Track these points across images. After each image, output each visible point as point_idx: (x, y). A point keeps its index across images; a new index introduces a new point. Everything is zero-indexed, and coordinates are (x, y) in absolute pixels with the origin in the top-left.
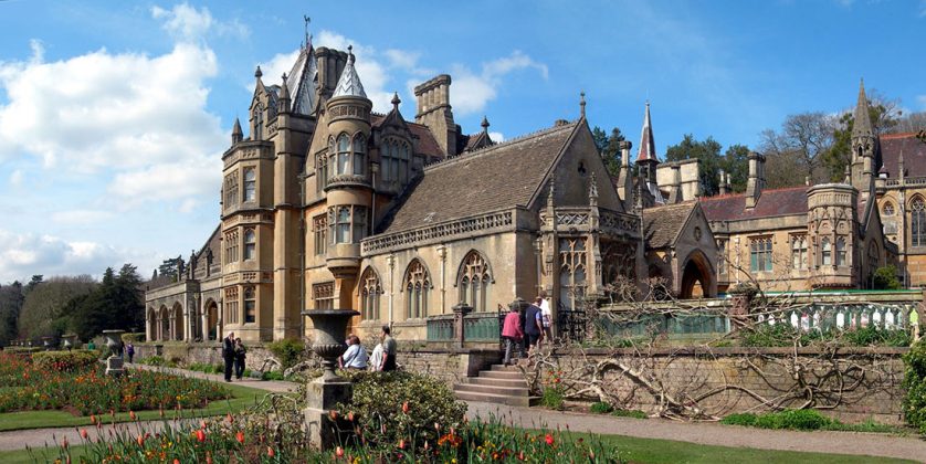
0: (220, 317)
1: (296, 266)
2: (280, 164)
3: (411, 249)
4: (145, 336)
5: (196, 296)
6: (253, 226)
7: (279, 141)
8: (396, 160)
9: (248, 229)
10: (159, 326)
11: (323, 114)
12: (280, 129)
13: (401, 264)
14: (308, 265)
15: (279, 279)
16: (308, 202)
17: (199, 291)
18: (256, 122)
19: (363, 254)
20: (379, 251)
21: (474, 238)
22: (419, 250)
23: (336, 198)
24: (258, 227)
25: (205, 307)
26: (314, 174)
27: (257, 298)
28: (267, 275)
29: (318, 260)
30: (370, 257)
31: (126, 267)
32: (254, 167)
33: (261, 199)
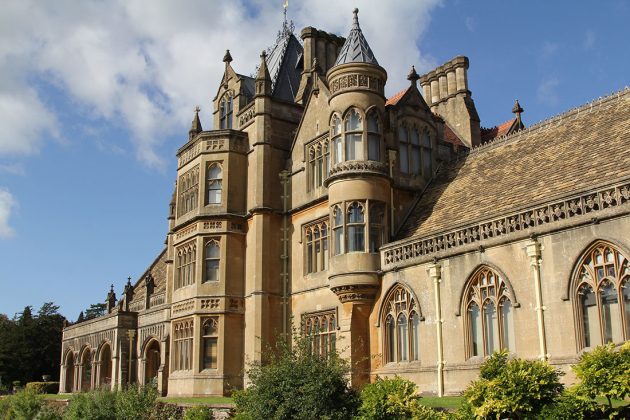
0: (163, 361)
1: (277, 291)
2: (256, 159)
3: (472, 251)
4: (58, 385)
5: (131, 333)
6: (217, 237)
7: (255, 131)
8: (417, 148)
9: (210, 241)
10: (78, 373)
11: (316, 94)
12: (258, 114)
13: (454, 275)
14: (294, 288)
15: (252, 307)
16: (295, 205)
17: (135, 327)
18: (222, 114)
19: (384, 267)
20: (411, 260)
21: (597, 221)
22: (488, 251)
23: (342, 191)
24: (224, 237)
25: (143, 349)
26: (303, 169)
27: (219, 334)
28: (235, 303)
29: (311, 280)
30: (397, 270)
31: (46, 307)
32: (221, 162)
33: (229, 201)
